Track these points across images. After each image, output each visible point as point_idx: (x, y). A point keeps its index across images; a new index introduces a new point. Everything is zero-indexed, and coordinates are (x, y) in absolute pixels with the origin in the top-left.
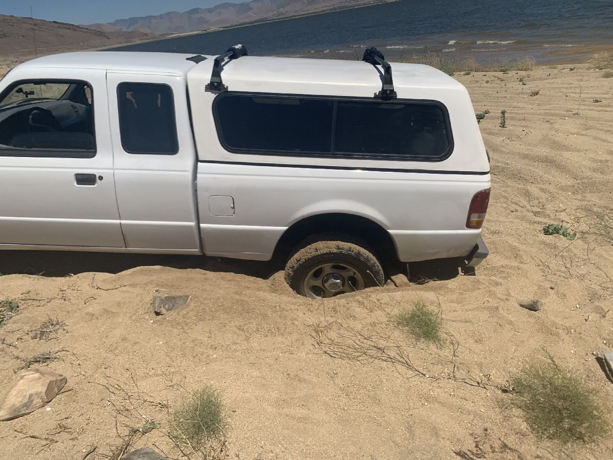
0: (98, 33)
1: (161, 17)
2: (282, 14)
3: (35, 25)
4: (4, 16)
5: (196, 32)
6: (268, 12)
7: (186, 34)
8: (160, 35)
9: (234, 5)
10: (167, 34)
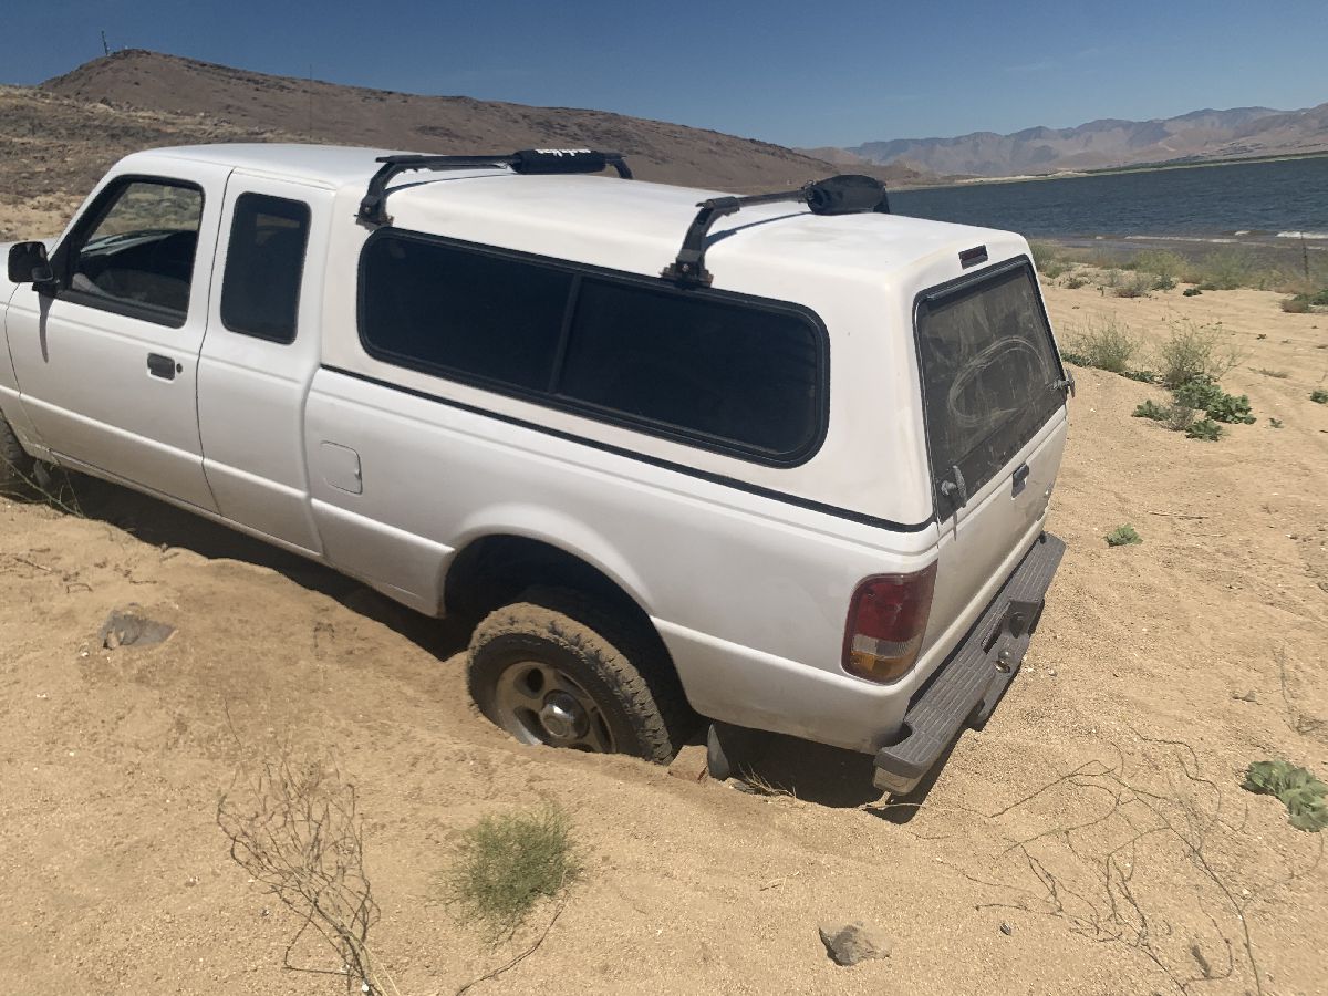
0: (824, 165)
1: (957, 141)
2: (1244, 149)
3: (718, 144)
4: (672, 125)
5: (1023, 177)
6: (1207, 142)
7: (1000, 179)
8: (947, 178)
9: (1127, 125)
10: (960, 177)
